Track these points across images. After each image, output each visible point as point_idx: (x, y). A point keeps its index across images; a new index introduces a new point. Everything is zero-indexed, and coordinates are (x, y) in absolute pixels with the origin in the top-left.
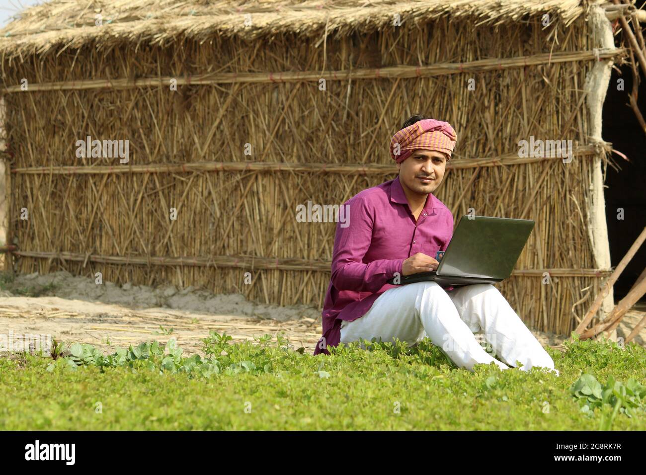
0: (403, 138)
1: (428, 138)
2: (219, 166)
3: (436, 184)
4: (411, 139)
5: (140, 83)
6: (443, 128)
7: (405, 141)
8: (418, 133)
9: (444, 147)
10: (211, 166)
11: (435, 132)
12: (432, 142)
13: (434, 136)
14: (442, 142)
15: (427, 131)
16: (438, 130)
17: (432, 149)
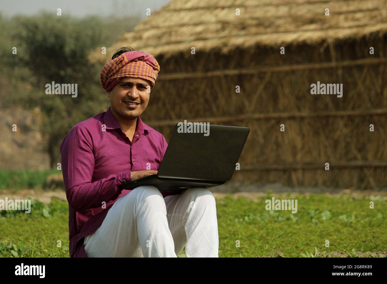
0: (111, 68)
1: (132, 67)
2: (262, 116)
3: (142, 107)
4: (117, 68)
5: (210, 74)
6: (146, 58)
7: (113, 70)
8: (123, 63)
9: (147, 74)
10: (257, 116)
11: (139, 62)
12: (136, 71)
13: (138, 65)
14: (145, 70)
15: (132, 61)
16: (141, 60)
17: (136, 76)
